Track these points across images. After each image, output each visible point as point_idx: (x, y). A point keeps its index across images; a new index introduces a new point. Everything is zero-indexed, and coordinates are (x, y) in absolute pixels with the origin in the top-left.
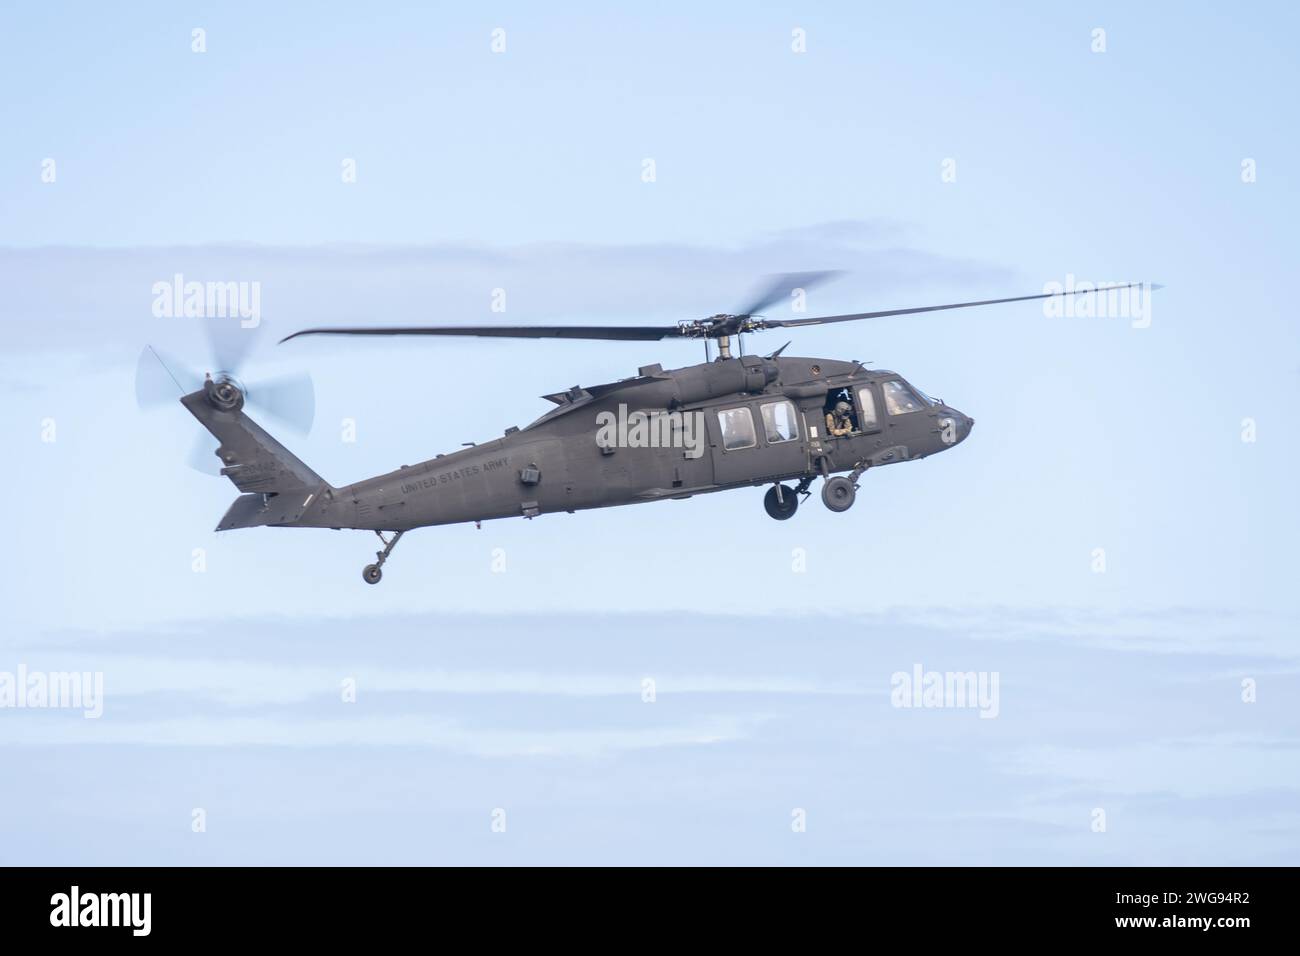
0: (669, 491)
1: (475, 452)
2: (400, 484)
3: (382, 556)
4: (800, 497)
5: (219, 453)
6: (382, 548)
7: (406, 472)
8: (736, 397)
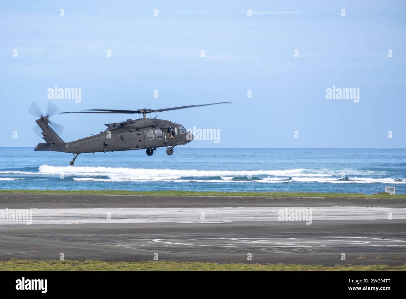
0: (135, 149)
1: (94, 137)
2: (79, 144)
3: (74, 159)
4: (154, 151)
5: (42, 133)
6: (74, 157)
7: (80, 140)
8: (150, 128)
